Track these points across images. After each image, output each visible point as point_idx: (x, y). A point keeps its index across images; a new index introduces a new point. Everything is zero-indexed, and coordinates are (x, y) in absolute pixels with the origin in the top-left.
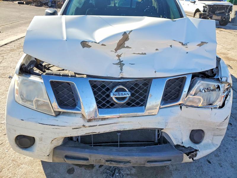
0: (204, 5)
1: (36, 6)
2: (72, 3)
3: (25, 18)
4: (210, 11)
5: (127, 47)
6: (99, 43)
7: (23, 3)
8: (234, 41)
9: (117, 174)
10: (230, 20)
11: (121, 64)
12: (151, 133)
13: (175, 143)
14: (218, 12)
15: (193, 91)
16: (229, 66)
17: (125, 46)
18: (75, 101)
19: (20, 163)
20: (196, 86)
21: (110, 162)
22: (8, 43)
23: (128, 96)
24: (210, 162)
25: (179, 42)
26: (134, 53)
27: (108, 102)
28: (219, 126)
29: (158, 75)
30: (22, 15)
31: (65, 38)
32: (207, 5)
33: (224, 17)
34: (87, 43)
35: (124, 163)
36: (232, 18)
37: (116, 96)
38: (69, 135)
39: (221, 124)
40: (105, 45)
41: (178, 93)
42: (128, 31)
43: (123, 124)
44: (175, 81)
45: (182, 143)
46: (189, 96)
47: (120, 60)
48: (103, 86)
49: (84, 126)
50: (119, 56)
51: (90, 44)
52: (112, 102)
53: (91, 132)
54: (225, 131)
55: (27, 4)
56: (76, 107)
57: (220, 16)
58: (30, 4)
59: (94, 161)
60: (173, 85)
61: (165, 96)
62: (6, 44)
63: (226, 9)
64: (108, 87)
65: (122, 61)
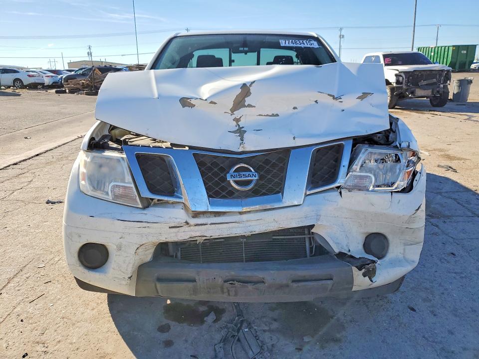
0: (397, 72)
1: (87, 94)
2: (161, 62)
3: (69, 114)
4: (408, 82)
5: (250, 106)
6: (206, 100)
7: (64, 92)
8: (460, 129)
9: (246, 330)
10: (451, 97)
11: (241, 132)
12: (298, 246)
13: (337, 251)
14: (424, 83)
15: (356, 165)
16: (450, 167)
17: (246, 104)
18: (173, 186)
19: (76, 321)
20: (361, 157)
21: (231, 282)
22: (41, 154)
23: (254, 178)
24: (413, 309)
25: (329, 95)
26: (260, 115)
27: (223, 189)
28: (408, 223)
29: (300, 142)
30: (63, 111)
31: (156, 96)
32: (401, 72)
33: (438, 92)
34: (189, 100)
35: (253, 284)
36: (455, 93)
37: (235, 179)
38: (163, 239)
39: (412, 219)
40: (215, 103)
41: (333, 170)
42: (248, 82)
43: (250, 223)
44: (328, 152)
45: (349, 251)
46: (351, 173)
47: (239, 126)
48: (215, 164)
49: (187, 223)
50: (237, 120)
51: (193, 102)
52: (230, 189)
53: (198, 235)
54: (421, 235)
55: (72, 92)
56: (175, 194)
57: (430, 89)
58: (76, 92)
59: (205, 281)
60: (324, 158)
61: (313, 177)
62: (37, 155)
63: (439, 77)
64: (222, 165)
65: (243, 127)
